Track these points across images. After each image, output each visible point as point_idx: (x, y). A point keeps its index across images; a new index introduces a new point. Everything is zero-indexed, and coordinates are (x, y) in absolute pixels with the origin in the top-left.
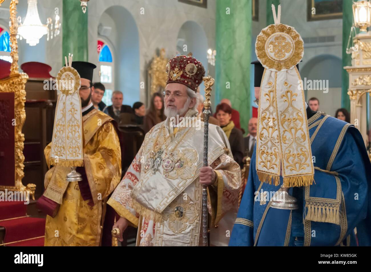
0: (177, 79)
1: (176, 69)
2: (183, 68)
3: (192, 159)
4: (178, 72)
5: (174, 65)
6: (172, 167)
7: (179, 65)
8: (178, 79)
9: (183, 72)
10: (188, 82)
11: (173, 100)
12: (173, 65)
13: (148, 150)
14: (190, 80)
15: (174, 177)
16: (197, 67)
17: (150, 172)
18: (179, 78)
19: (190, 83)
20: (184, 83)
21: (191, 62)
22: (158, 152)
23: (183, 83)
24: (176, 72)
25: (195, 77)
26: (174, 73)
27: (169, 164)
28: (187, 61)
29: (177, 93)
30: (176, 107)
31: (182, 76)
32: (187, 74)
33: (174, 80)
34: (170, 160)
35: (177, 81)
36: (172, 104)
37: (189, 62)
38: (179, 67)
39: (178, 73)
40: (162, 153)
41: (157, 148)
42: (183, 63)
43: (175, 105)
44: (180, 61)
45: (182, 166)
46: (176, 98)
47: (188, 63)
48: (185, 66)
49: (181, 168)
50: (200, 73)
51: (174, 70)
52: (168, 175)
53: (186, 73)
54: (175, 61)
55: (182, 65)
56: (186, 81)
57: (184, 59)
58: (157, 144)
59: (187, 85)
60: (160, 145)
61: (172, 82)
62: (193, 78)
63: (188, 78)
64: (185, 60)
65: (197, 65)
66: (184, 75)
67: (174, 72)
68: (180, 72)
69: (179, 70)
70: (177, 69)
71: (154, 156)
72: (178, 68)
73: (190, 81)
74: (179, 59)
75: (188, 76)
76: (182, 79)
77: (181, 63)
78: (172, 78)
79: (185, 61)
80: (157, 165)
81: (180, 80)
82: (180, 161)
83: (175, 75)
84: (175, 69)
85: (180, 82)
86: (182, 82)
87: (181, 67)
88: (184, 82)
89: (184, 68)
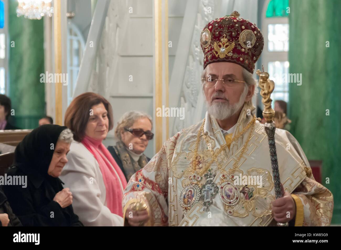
0: (226, 55)
1: (224, 40)
2: (235, 37)
3: (265, 186)
4: (227, 44)
5: (219, 33)
6: (237, 198)
7: (228, 32)
8: (228, 55)
9: (236, 45)
10: (244, 60)
11: (223, 90)
12: (217, 33)
13: (182, 173)
14: (246, 56)
15: (242, 215)
16: (256, 35)
17: (198, 208)
18: (230, 54)
19: (246, 62)
20: (240, 62)
21: (246, 28)
22: (205, 176)
23: (237, 61)
24: (223, 45)
25: (253, 51)
26: (220, 46)
27: (233, 193)
28: (241, 26)
29: (229, 79)
30: (228, 101)
31: (235, 50)
32: (242, 48)
33: (222, 57)
34: (232, 187)
35: (227, 59)
36: (223, 96)
37: (243, 27)
38: (228, 37)
39: (227, 46)
40: (215, 176)
41: (200, 168)
42: (235, 29)
43: (227, 98)
44: (229, 27)
45: (251, 197)
46: (227, 87)
47: (242, 30)
48: (239, 34)
49: (251, 199)
50: (259, 44)
51: (220, 40)
52: (233, 211)
53: (239, 45)
54: (220, 27)
55: (233, 33)
56: (241, 59)
57: (236, 23)
58: (199, 162)
59: (242, 64)
60: (207, 164)
61: (219, 61)
62: (250, 54)
63: (244, 53)
64: (237, 25)
65: (255, 32)
66: (238, 49)
67: (221, 44)
68: (231, 43)
69: (229, 40)
70: (226, 40)
71: (199, 181)
72: (226, 37)
73: (247, 59)
74: (227, 23)
75: (243, 50)
76: (236, 56)
77: (232, 30)
78: (219, 54)
79: (238, 27)
80: (210, 195)
81: (232, 57)
82: (247, 188)
83: (223, 50)
84: (222, 40)
85: (232, 60)
86: (235, 60)
87: (231, 35)
88: (238, 59)
89: (237, 37)
